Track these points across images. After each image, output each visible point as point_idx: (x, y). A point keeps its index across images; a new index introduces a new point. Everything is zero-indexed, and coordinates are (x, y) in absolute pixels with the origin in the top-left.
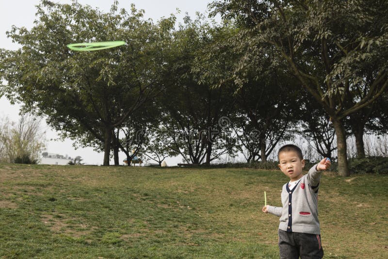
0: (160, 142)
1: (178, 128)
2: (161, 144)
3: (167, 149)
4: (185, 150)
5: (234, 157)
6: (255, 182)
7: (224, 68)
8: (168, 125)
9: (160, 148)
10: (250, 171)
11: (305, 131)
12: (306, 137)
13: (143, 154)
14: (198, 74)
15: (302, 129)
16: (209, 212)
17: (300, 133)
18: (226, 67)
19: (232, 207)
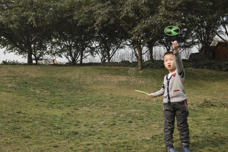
0: (53, 49)
1: (63, 41)
2: (54, 50)
3: (57, 53)
4: (67, 53)
5: (94, 57)
6: (103, 73)
7: (90, 18)
8: (58, 40)
9: (53, 52)
10: (102, 67)
11: (130, 44)
12: (131, 47)
13: (43, 56)
14: (77, 21)
15: (129, 43)
16: (86, 86)
17: (128, 45)
18: (91, 18)
19: (94, 84)
